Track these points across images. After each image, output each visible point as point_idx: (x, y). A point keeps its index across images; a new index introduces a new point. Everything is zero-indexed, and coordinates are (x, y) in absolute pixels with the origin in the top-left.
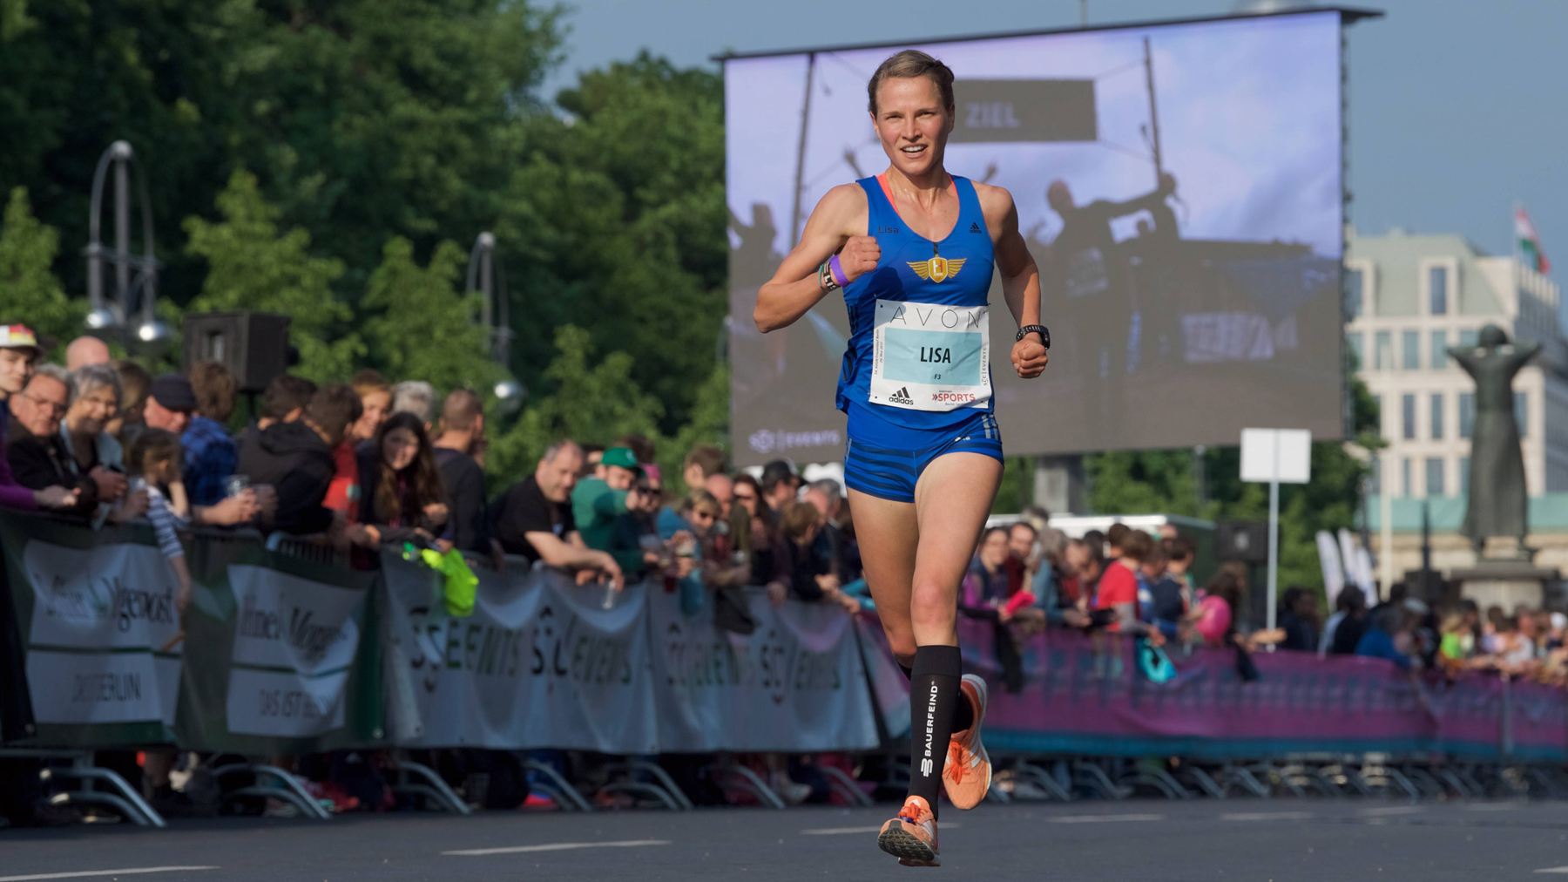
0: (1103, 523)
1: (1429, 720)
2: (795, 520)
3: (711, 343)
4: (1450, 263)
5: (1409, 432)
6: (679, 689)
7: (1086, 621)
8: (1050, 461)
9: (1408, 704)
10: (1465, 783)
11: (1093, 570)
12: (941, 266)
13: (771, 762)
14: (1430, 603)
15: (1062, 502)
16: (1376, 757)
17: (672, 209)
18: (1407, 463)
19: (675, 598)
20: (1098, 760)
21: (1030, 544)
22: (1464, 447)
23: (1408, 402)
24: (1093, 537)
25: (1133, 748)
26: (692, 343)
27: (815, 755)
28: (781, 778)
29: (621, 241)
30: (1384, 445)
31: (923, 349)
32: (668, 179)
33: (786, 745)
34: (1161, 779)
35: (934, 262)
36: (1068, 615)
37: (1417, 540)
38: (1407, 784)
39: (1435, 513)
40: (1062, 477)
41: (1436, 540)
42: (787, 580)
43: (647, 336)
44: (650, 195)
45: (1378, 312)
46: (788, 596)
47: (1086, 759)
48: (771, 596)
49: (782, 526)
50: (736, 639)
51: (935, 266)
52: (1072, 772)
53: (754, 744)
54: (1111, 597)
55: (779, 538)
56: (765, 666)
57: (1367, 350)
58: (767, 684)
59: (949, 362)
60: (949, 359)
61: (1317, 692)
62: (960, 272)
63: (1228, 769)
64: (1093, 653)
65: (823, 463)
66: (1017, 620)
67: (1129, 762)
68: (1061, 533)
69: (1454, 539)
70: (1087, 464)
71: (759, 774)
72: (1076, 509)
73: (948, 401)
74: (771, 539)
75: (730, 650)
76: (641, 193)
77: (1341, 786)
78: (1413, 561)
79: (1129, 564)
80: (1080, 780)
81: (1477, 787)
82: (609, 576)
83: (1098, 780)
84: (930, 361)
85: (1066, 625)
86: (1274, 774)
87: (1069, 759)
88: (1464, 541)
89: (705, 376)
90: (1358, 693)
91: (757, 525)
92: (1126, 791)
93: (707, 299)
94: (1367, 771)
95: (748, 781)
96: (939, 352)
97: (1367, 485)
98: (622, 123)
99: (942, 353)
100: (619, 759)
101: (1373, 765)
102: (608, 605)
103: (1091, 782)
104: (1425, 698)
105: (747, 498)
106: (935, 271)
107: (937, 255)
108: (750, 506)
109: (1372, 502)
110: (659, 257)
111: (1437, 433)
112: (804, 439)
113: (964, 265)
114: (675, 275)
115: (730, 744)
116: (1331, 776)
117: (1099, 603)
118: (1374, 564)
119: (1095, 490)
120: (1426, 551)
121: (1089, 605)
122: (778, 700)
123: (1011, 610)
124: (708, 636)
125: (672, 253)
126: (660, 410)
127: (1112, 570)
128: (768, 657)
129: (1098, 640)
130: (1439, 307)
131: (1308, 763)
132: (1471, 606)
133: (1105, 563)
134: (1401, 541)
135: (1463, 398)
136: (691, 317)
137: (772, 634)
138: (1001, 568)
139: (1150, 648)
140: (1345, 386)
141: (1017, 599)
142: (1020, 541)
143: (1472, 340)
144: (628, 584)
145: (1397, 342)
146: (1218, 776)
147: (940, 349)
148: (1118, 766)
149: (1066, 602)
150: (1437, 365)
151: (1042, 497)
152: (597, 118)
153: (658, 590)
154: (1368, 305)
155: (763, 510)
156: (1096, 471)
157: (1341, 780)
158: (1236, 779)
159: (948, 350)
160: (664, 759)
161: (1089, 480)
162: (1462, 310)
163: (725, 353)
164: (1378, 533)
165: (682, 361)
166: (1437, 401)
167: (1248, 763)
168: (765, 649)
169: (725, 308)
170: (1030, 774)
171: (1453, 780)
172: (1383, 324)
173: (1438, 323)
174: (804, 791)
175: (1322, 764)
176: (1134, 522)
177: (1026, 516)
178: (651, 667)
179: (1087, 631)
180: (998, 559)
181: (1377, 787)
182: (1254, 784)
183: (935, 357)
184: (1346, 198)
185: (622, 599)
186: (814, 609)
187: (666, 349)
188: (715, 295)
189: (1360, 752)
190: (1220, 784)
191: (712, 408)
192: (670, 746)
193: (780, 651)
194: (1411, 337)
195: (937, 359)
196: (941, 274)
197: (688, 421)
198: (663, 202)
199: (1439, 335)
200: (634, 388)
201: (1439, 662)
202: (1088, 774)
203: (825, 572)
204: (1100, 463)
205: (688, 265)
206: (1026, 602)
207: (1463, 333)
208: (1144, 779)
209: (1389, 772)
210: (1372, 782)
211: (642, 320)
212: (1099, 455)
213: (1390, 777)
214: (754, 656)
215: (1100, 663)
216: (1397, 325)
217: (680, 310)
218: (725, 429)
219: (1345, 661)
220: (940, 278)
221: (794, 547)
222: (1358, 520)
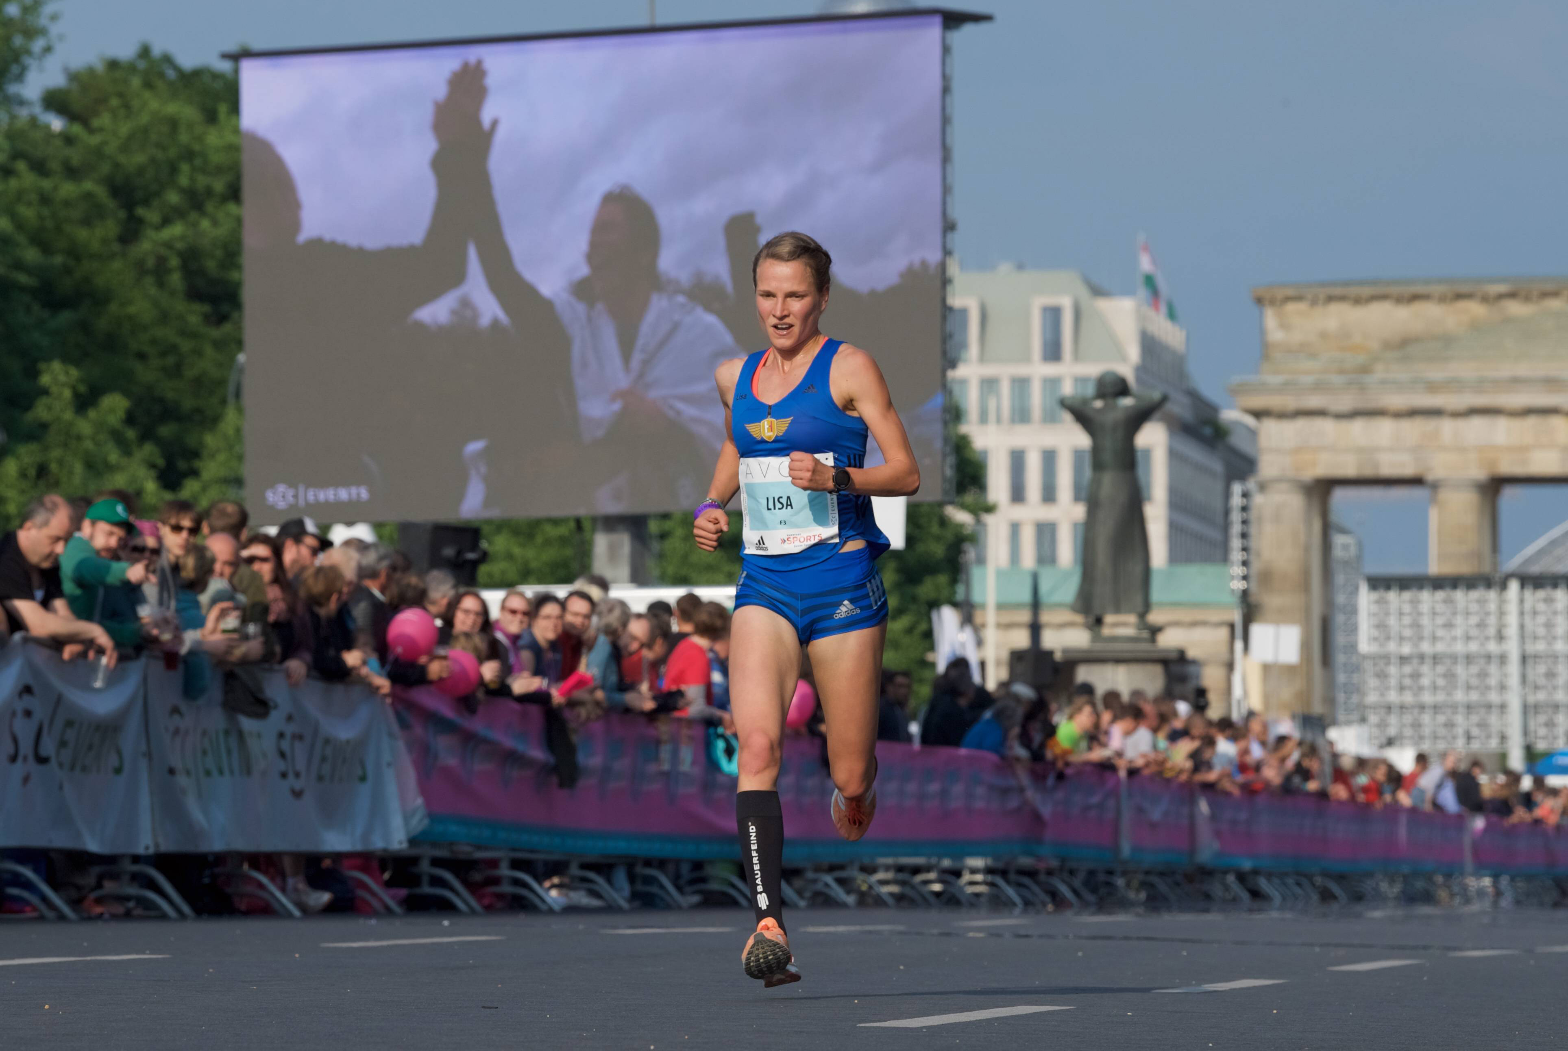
0: (672, 594)
1: (1037, 818)
2: (318, 587)
3: (222, 383)
4: (1066, 303)
5: (1018, 495)
6: (182, 780)
7: (649, 705)
8: (611, 523)
9: (1013, 803)
10: (1075, 892)
11: (659, 648)
12: (771, 426)
13: (287, 863)
14: (1038, 688)
15: (625, 571)
16: (978, 862)
17: (177, 230)
18: (1015, 528)
19: (177, 677)
20: (662, 864)
21: (588, 617)
22: (1079, 512)
23: (1017, 460)
24: (658, 609)
25: (705, 850)
26: (198, 382)
27: (338, 857)
28: (297, 882)
29: (117, 265)
30: (990, 509)
31: (768, 499)
32: (173, 198)
33: (306, 846)
34: (733, 886)
35: (766, 423)
36: (630, 698)
37: (1025, 616)
38: (1010, 892)
39: (1045, 587)
40: (624, 541)
41: (1045, 617)
42: (308, 657)
43: (146, 374)
44: (151, 215)
45: (983, 358)
46: (308, 676)
47: (648, 863)
48: (288, 675)
49: (302, 593)
50: (247, 724)
51: (766, 426)
52: (632, 878)
53: (268, 844)
54: (680, 678)
55: (301, 609)
56: (283, 755)
57: (971, 401)
58: (284, 775)
59: (792, 508)
60: (791, 505)
61: (912, 787)
62: (786, 431)
63: (810, 875)
64: (658, 742)
65: (350, 523)
66: (572, 704)
67: (698, 866)
68: (622, 604)
69: (1067, 616)
70: (653, 527)
71: (272, 879)
72: (639, 579)
73: (797, 543)
74: (291, 609)
75: (241, 735)
76: (140, 211)
77: (937, 895)
78: (1021, 639)
79: (701, 642)
80: (640, 887)
81: (1090, 898)
82: (101, 651)
83: (662, 887)
84: (775, 509)
85: (627, 710)
86: (863, 881)
87: (630, 864)
88: (1079, 618)
89: (212, 421)
90: (958, 789)
91: (273, 593)
92: (696, 899)
93: (215, 333)
94: (967, 877)
95: (261, 886)
96: (781, 500)
97: (971, 554)
98: (124, 129)
99: (784, 501)
100: (110, 860)
101: (974, 871)
102: (98, 684)
103: (654, 889)
104: (1032, 794)
105: (264, 560)
106: (766, 431)
107: (769, 416)
108: (266, 570)
109: (976, 573)
110: (161, 284)
111: (1049, 495)
112: (327, 495)
113: (790, 423)
114: (180, 306)
115: (241, 845)
116: (927, 882)
117: (666, 685)
118: (980, 643)
119: (661, 556)
120: (1035, 629)
121: (651, 688)
122: (297, 794)
123: (566, 693)
124: (216, 719)
125: (176, 279)
126: (161, 462)
127: (681, 647)
128: (285, 745)
129: (663, 728)
130: (1053, 352)
131: (900, 869)
132: (1087, 690)
133: (673, 640)
134: (1008, 618)
135: (1078, 454)
136: (198, 353)
137: (290, 718)
138: (554, 645)
139: (722, 736)
140: (946, 440)
141: (572, 680)
142: (576, 614)
143: (1090, 390)
144: (122, 659)
145: (1005, 389)
146: (798, 883)
147: (781, 497)
148: (685, 869)
149: (625, 685)
150: (1049, 418)
151: (600, 565)
152: (96, 123)
153: (158, 667)
154: (974, 349)
155: (279, 576)
156: (663, 536)
157: (937, 887)
158: (819, 887)
159: (788, 498)
160: (162, 861)
161: (656, 546)
162: (1077, 356)
163: (238, 395)
164: (983, 606)
165: (188, 404)
166: (1049, 458)
167: (832, 868)
168: (281, 735)
169: (239, 344)
170: (584, 880)
171: (1064, 890)
172: (990, 370)
173: (1051, 370)
174: (325, 897)
175: (916, 870)
176: (706, 593)
177: (580, 585)
178: (149, 755)
179: (651, 716)
180: (551, 635)
181: (977, 895)
182: (838, 892)
183: (778, 505)
184: (949, 227)
185: (114, 678)
186: (339, 690)
187: (169, 390)
188: (227, 327)
189: (959, 856)
190: (800, 893)
191: (222, 457)
192: (167, 846)
193: (299, 737)
194: (1021, 384)
195: (780, 506)
196: (771, 434)
197: (194, 473)
198: (166, 221)
199: (1052, 383)
200: (131, 434)
201: (1049, 755)
202: (650, 880)
203: (349, 647)
204: (668, 525)
205: (194, 294)
206: (582, 683)
207: (1079, 380)
208: (714, 886)
209: (990, 878)
210: (971, 890)
211: (142, 356)
212: (666, 516)
213: (992, 884)
214: (268, 744)
215: (665, 752)
216: (1005, 372)
217: (185, 346)
218: (238, 482)
219: (944, 753)
220: (770, 437)
221: (315, 617)
222: (960, 592)
